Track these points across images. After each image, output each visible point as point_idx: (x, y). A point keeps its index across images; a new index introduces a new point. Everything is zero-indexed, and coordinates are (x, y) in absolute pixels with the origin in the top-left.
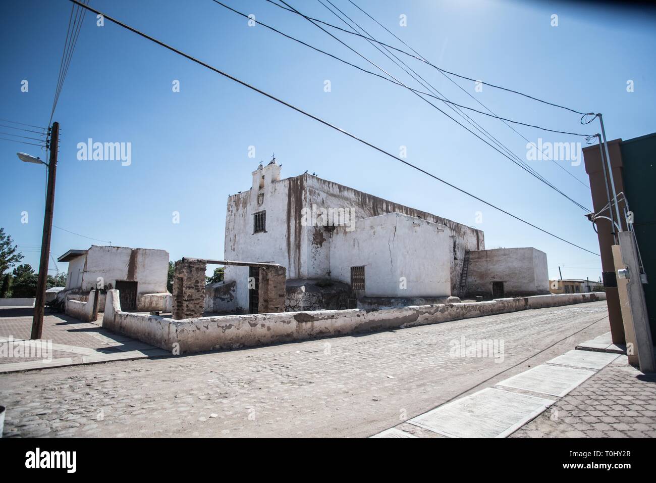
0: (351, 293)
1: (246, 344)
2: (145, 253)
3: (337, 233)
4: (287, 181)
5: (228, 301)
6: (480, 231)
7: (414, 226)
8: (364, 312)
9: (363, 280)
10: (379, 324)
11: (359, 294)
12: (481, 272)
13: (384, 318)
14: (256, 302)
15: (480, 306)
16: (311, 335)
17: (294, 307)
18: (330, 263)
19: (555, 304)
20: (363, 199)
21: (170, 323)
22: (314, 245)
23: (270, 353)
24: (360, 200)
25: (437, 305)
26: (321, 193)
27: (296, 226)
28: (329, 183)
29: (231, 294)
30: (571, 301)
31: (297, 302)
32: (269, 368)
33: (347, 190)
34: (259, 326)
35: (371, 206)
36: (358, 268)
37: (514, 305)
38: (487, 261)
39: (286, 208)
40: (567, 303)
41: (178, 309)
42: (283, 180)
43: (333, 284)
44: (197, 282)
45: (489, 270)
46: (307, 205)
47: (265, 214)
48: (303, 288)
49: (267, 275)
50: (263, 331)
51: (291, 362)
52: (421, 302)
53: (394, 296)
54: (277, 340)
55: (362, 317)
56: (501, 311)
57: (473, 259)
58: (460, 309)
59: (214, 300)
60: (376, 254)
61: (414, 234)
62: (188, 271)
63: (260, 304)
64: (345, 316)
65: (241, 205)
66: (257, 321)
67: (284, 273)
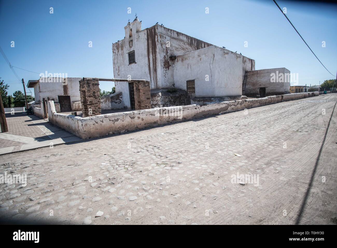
0: (187, 96)
1: (129, 130)
2: (71, 80)
3: (178, 61)
4: (145, 30)
5: (119, 103)
6: (253, 60)
7: (225, 54)
8: (199, 106)
9: (194, 88)
10: (207, 113)
11: (192, 96)
12: (253, 83)
13: (210, 109)
14: (134, 103)
15: (260, 101)
16: (169, 121)
17: (156, 104)
18: (174, 79)
19: (296, 98)
20: (191, 41)
21: (78, 120)
22: (164, 68)
23: (145, 136)
24: (190, 41)
25: (238, 101)
26: (167, 37)
27: (153, 58)
28: (171, 30)
29: (120, 100)
30: (303, 97)
31: (157, 102)
32: (145, 148)
33: (182, 35)
34: (136, 118)
35: (196, 45)
36: (190, 81)
37: (276, 100)
38: (257, 76)
39: (146, 47)
40: (301, 98)
41: (85, 110)
42: (143, 30)
43: (177, 91)
44: (94, 92)
45: (258, 81)
46: (159, 44)
47: (134, 52)
48: (160, 94)
49: (138, 86)
50: (139, 121)
51: (160, 143)
52: (228, 99)
53: (213, 96)
54: (149, 126)
55: (198, 109)
56: (270, 103)
57: (249, 76)
58: (250, 102)
59: (111, 103)
60: (201, 72)
61: (224, 59)
62: (87, 86)
63: (136, 104)
64: (188, 109)
65: (120, 48)
66: (135, 115)
67: (149, 85)
